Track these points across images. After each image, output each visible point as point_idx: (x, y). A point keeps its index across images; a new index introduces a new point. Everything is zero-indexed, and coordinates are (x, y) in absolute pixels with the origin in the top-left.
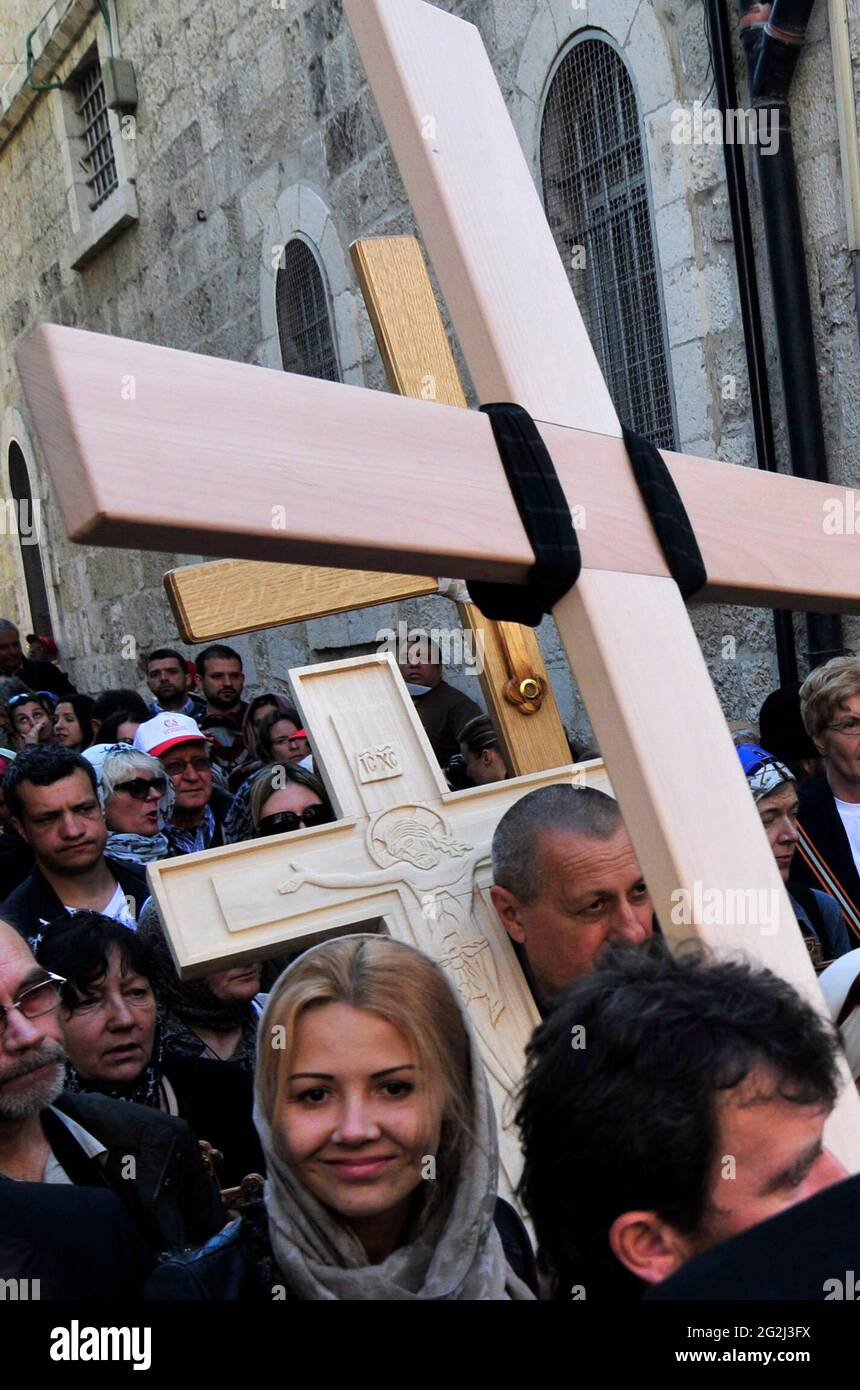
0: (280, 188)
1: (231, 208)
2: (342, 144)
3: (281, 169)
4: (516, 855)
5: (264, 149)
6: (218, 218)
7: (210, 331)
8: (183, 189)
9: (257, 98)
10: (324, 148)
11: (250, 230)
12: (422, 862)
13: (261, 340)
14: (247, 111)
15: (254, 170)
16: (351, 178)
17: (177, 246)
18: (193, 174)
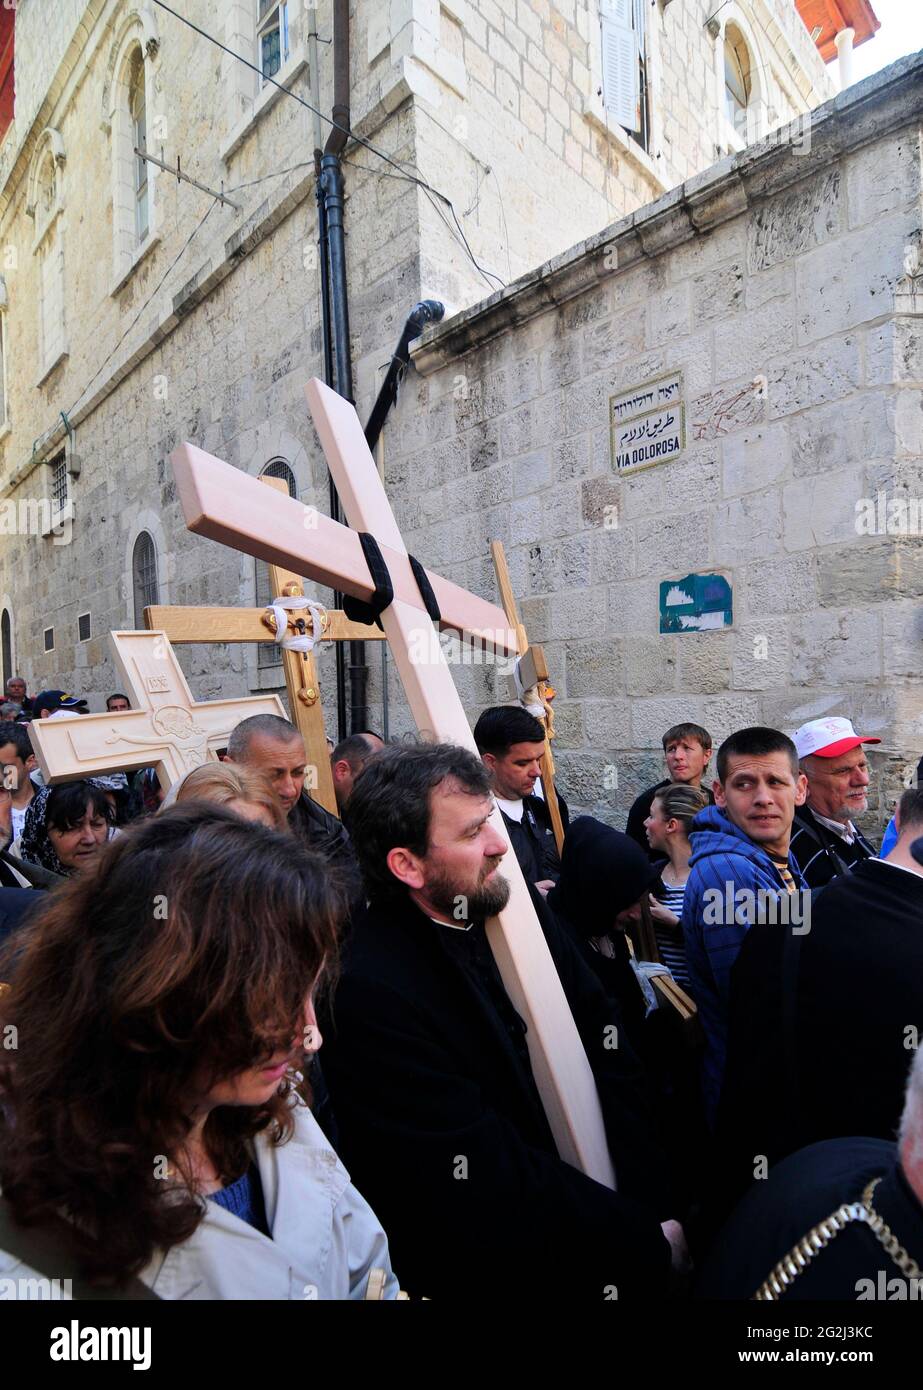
0: (140, 510)
1: (117, 517)
2: (169, 495)
3: (141, 503)
4: (240, 743)
5: (135, 494)
6: (111, 521)
7: (102, 566)
8: (96, 508)
9: (134, 474)
10: (161, 496)
11: (124, 526)
12: (182, 735)
13: (124, 571)
14: (129, 479)
15: (129, 502)
16: (171, 509)
17: (91, 530)
18: (102, 502)
